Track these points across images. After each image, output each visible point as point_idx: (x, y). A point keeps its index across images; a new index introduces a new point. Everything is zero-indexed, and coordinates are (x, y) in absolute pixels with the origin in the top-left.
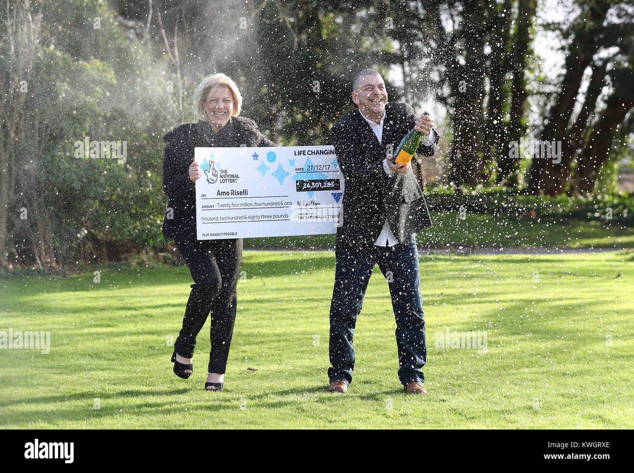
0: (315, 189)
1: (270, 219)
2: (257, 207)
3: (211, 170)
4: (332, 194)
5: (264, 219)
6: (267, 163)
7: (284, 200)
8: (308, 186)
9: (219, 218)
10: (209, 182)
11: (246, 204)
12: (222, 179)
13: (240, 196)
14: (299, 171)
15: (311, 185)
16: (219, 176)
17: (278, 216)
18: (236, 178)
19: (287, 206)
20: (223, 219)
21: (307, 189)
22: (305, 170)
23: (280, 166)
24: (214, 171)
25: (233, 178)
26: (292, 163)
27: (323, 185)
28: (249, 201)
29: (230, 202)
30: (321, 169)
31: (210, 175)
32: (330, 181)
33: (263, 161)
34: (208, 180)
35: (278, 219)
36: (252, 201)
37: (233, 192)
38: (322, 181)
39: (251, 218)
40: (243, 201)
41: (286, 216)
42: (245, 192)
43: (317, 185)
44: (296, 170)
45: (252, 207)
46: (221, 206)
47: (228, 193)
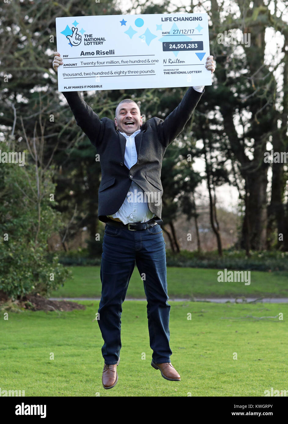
0: (180, 49)
1: (136, 74)
2: (124, 64)
3: (74, 35)
4: (196, 53)
5: (131, 74)
6: (135, 28)
7: (151, 58)
8: (174, 47)
9: (83, 74)
10: (72, 45)
11: (112, 62)
12: (86, 42)
13: (106, 55)
14: (165, 35)
15: (176, 46)
16: (83, 40)
17: (145, 72)
18: (102, 41)
19: (153, 63)
20: (87, 74)
21: (173, 50)
22: (171, 33)
23: (148, 30)
24: (78, 35)
25: (100, 41)
26: (159, 27)
27: (187, 46)
28: (115, 59)
29: (95, 60)
30: (186, 32)
31: (73, 40)
32: (194, 43)
33: (130, 27)
34: (71, 44)
35: (145, 74)
36: (119, 59)
37: (98, 52)
38: (187, 43)
39: (117, 73)
40: (109, 59)
41: (153, 71)
42: (112, 52)
43: (182, 46)
44: (163, 33)
45: (118, 64)
46: (85, 64)
47: (93, 54)
